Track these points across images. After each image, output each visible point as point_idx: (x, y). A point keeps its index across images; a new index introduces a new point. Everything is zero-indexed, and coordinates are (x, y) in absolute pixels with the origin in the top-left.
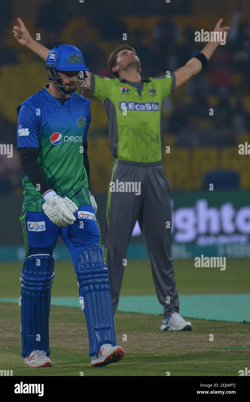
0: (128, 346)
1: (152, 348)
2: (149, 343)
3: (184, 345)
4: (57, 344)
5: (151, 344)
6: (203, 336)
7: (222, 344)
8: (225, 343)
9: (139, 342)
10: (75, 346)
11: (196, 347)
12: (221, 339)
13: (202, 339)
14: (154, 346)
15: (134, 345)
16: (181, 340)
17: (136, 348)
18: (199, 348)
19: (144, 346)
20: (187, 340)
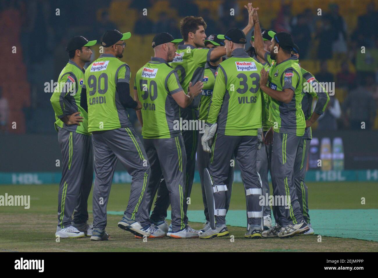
0: (196, 248)
1: (214, 249)
2: (212, 246)
3: (238, 248)
4: (142, 246)
5: (214, 246)
6: (253, 241)
7: (267, 247)
8: (269, 247)
9: (205, 245)
10: (156, 247)
11: (247, 249)
12: (267, 243)
13: (252, 243)
14: (216, 248)
15: (200, 247)
16: (236, 244)
17: (203, 249)
18: (250, 250)
19: (208, 248)
20: (241, 244)
